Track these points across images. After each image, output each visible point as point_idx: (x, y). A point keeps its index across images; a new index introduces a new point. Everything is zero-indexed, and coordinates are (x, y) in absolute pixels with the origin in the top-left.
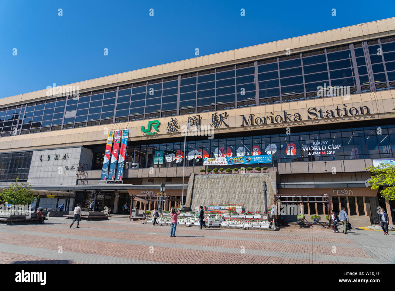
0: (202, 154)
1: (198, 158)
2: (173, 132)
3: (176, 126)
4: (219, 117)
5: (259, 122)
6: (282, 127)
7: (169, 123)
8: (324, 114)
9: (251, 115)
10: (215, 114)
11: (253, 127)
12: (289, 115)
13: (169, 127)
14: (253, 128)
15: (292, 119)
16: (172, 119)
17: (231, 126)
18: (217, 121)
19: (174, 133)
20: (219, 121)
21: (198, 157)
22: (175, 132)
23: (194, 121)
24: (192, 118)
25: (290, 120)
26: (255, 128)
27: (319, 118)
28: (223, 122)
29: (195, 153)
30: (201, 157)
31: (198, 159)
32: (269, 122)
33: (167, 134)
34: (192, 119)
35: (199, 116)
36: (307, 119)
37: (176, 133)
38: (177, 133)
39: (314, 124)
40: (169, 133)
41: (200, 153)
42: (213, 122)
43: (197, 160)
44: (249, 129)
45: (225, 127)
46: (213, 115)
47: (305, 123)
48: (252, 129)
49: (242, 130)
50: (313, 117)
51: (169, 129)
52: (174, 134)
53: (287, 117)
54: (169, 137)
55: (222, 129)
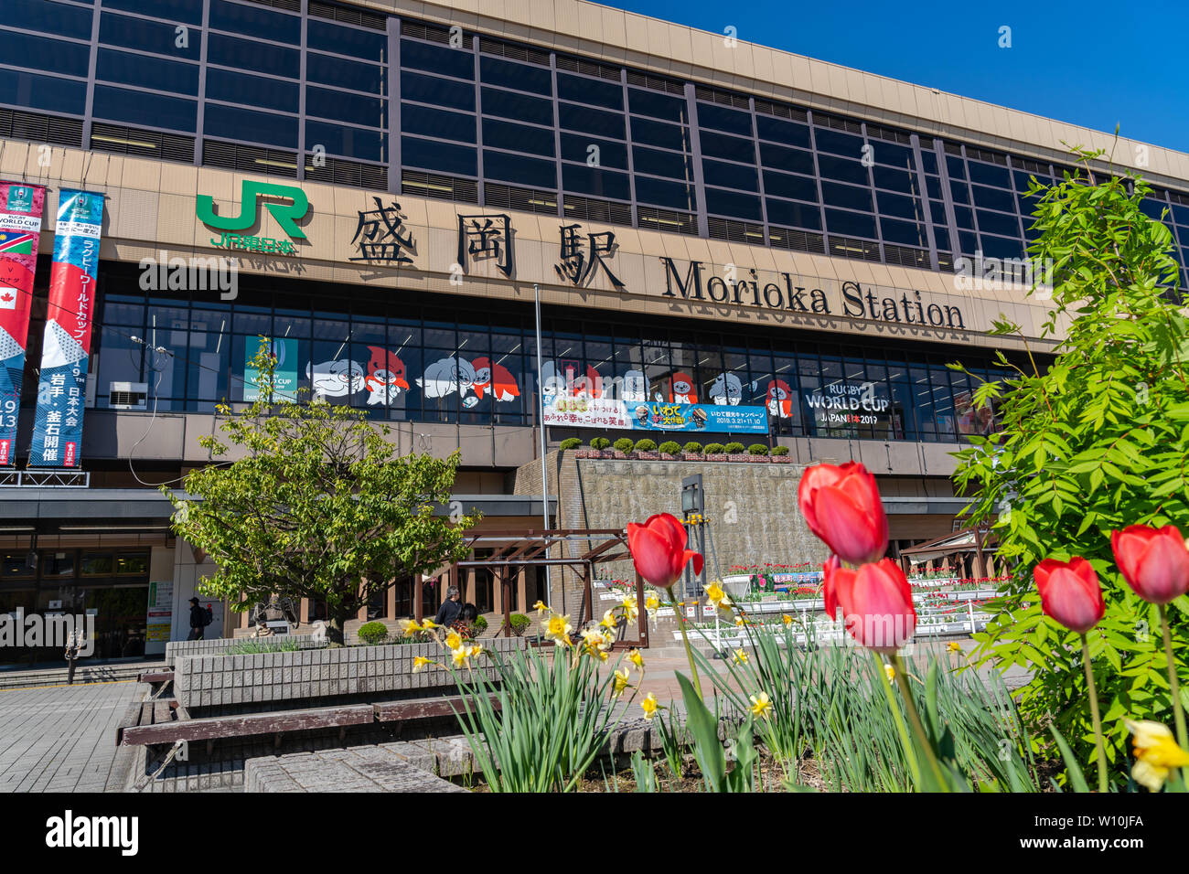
0: (489, 376)
1: (470, 393)
2: (383, 263)
3: (397, 237)
4: (587, 243)
5: (718, 292)
6: (778, 324)
7: (362, 215)
8: (879, 308)
9: (695, 264)
10: (571, 228)
11: (700, 308)
12: (800, 289)
13: (360, 237)
14: (699, 312)
15: (807, 302)
16: (378, 201)
17: (629, 288)
18: (580, 256)
19: (387, 267)
20: (587, 259)
21: (473, 387)
22: (395, 263)
23: (483, 234)
24: (477, 220)
25: (803, 307)
26: (704, 311)
27: (868, 316)
28: (600, 265)
29: (458, 372)
30: (488, 390)
31: (474, 398)
32: (747, 299)
33: (351, 265)
34: (477, 225)
35: (507, 220)
36: (841, 313)
37: (398, 268)
38: (405, 269)
39: (855, 331)
40: (365, 262)
41: (481, 373)
42: (563, 256)
43: (468, 400)
44: (685, 311)
45: (608, 286)
46: (563, 229)
47: (834, 322)
48: (696, 312)
49: (663, 309)
50: (855, 310)
51: (363, 246)
52: (388, 271)
53: (796, 296)
54: (363, 282)
55: (596, 292)
